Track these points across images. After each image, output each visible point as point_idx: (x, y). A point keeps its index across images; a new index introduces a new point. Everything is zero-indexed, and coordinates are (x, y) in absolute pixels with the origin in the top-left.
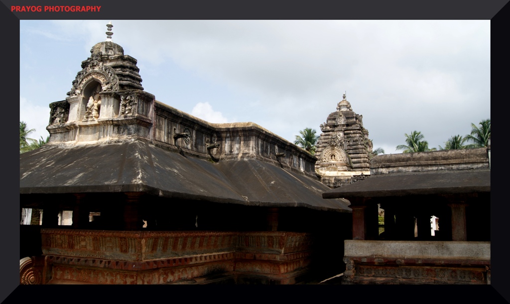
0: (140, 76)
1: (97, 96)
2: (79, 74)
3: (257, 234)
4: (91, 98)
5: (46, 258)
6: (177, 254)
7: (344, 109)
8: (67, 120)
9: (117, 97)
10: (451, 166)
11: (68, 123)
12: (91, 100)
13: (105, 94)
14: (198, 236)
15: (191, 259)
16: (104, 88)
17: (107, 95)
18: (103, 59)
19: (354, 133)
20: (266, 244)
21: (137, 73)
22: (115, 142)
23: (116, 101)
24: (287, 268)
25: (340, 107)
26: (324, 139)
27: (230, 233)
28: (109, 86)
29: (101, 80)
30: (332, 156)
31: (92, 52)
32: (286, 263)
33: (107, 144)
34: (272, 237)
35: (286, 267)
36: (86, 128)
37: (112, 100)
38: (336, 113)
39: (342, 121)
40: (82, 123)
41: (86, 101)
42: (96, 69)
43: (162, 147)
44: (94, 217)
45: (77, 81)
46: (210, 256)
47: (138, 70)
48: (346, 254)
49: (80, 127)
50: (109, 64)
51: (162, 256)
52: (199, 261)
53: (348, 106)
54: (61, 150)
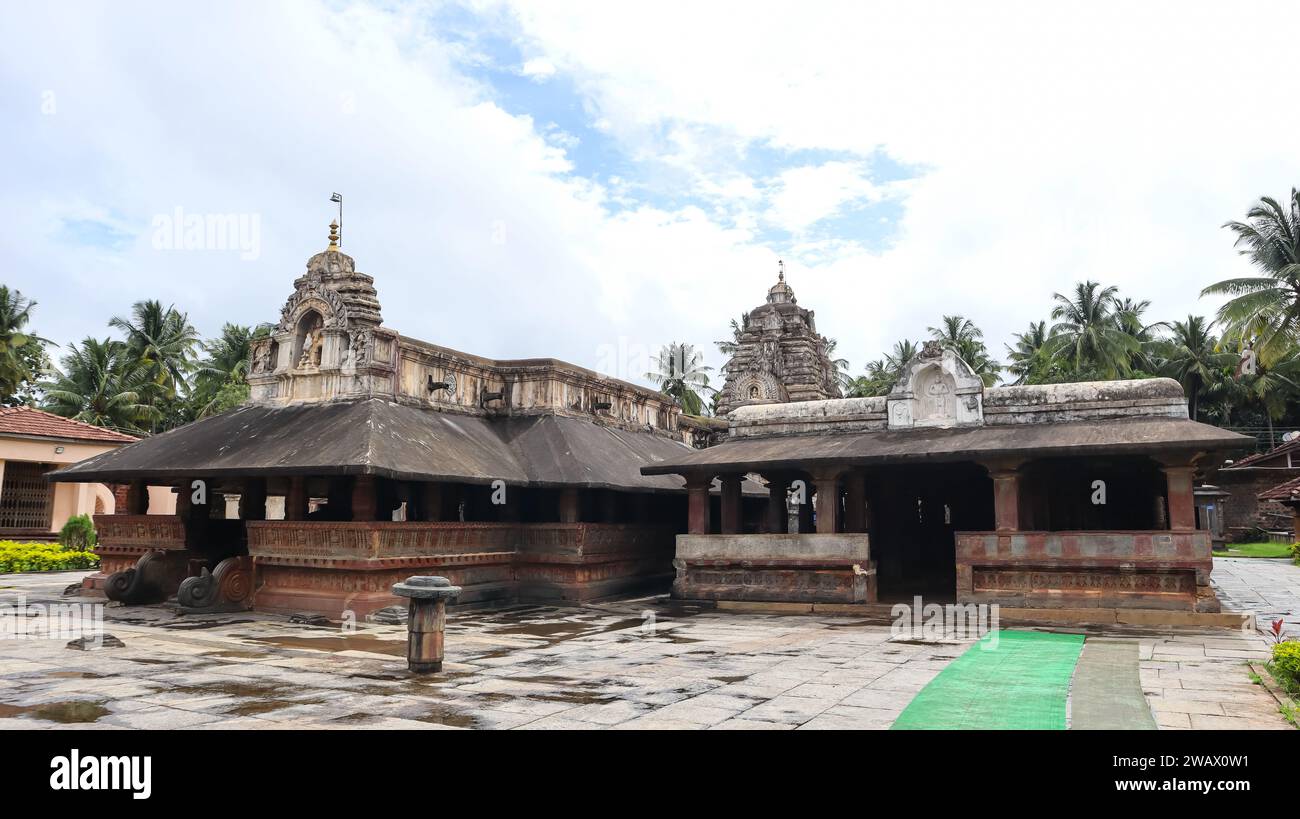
0: (377, 302)
1: (316, 333)
2: (291, 299)
3: (544, 526)
4: (308, 335)
5: (254, 559)
6: (425, 553)
7: (779, 299)
8: (274, 367)
9: (345, 336)
10: (838, 424)
11: (277, 371)
12: (309, 340)
13: (328, 331)
14: (455, 530)
15: (444, 559)
16: (327, 322)
17: (330, 332)
18: (325, 278)
19: (796, 346)
20: (557, 541)
21: (374, 298)
22: (343, 401)
23: (344, 342)
24: (589, 576)
25: (772, 296)
26: (743, 357)
27: (506, 526)
28: (333, 320)
29: (322, 309)
30: (752, 389)
31: (308, 267)
32: (584, 567)
33: (332, 404)
34: (564, 530)
35: (587, 574)
36: (302, 380)
37: (338, 340)
38: (764, 309)
39: (774, 324)
40: (296, 372)
41: (302, 338)
42: (315, 294)
43: (412, 405)
44: (320, 506)
45: (289, 311)
46: (473, 557)
47: (375, 293)
48: (677, 555)
49: (295, 377)
50: (333, 287)
51: (402, 554)
52: (456, 563)
53: (788, 293)
54: (268, 410)
